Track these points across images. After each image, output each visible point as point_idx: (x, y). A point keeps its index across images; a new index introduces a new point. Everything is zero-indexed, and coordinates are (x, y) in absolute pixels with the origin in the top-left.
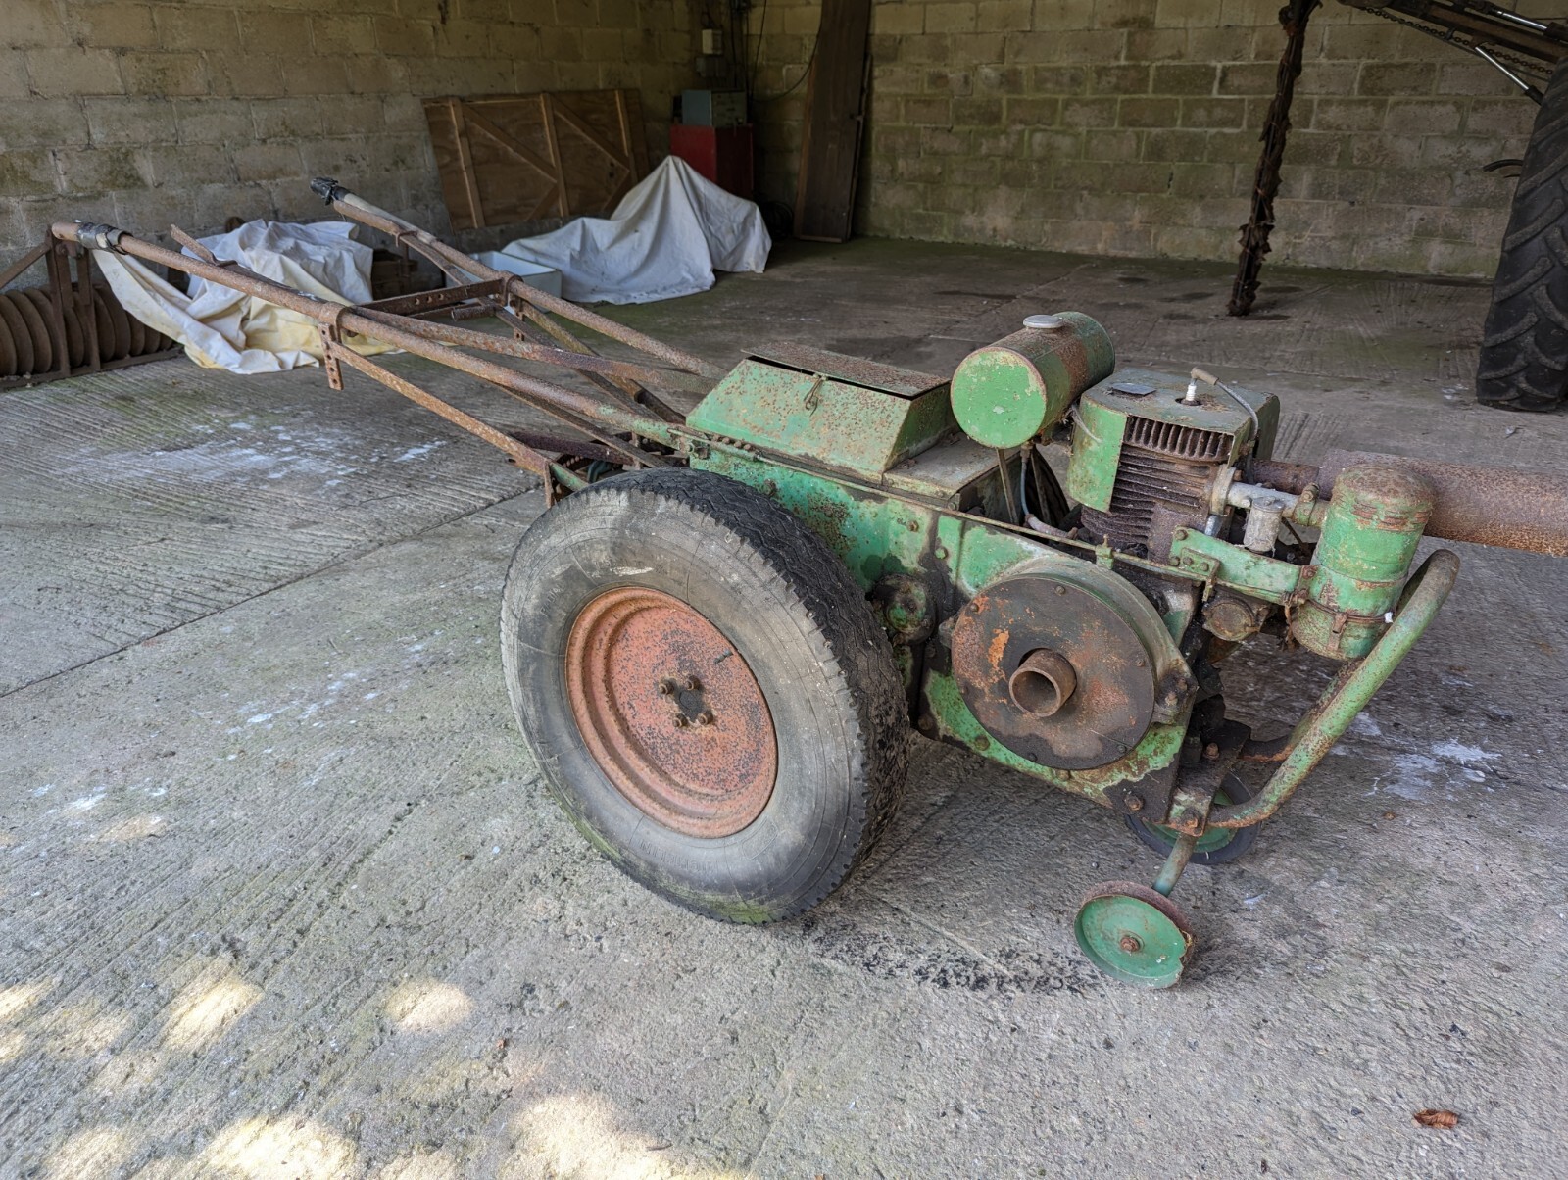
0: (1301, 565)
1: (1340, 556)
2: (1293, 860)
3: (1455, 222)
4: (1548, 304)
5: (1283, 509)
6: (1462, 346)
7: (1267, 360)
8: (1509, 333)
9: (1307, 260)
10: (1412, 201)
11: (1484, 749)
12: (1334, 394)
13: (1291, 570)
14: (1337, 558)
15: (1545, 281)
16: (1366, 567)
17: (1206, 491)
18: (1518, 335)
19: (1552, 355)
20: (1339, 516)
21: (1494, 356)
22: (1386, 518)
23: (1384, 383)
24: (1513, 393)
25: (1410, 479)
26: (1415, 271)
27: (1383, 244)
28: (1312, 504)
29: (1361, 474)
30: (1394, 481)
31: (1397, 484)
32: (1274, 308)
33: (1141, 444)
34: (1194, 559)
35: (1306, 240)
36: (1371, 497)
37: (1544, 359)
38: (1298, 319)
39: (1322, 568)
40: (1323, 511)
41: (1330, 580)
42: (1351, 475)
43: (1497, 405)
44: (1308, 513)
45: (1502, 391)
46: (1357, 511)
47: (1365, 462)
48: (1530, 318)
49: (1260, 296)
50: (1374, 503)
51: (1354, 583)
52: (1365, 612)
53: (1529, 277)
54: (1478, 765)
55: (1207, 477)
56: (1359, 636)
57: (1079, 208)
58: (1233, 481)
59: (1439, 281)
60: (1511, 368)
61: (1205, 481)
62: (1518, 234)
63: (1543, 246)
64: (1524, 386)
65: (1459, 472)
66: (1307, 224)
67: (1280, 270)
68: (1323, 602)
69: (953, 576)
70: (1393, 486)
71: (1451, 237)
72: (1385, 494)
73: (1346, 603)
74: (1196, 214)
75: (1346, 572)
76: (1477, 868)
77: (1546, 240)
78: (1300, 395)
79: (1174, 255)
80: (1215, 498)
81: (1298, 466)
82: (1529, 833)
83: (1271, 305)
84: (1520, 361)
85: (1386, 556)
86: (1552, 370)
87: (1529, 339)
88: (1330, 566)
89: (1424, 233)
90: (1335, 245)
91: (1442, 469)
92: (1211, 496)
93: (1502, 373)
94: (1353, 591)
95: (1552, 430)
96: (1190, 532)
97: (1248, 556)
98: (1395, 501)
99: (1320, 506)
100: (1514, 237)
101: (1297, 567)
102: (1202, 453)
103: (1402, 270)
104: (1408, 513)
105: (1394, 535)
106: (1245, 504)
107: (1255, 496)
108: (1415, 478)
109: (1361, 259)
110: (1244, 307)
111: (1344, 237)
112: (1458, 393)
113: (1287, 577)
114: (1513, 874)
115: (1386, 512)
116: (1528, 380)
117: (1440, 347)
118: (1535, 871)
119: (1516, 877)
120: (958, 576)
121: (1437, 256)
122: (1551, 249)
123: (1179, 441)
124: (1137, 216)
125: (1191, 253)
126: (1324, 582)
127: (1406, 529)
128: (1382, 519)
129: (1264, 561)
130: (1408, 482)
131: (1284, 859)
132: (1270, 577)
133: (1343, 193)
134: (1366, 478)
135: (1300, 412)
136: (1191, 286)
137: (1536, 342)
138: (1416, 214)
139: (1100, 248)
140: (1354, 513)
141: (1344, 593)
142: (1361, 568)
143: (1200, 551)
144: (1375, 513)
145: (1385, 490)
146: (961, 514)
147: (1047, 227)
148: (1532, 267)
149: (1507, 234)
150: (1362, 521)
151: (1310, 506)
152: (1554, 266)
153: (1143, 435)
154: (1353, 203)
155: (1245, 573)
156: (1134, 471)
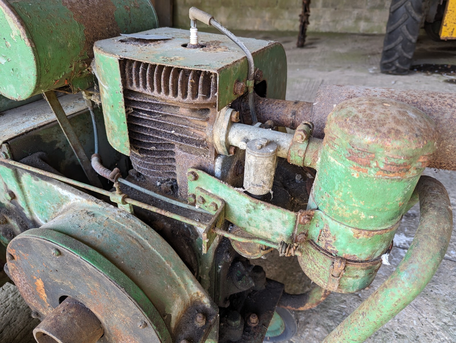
0: (296, 211)
1: (336, 203)
2: (318, 329)
3: (368, 14)
4: (407, 32)
5: (277, 150)
6: (373, 54)
7: (309, 61)
8: (393, 45)
9: (323, 30)
10: (355, 7)
11: (407, 235)
12: (332, 72)
13: (288, 216)
14: (333, 204)
15: (406, 23)
16: (363, 216)
17: (208, 133)
18: (396, 45)
19: (408, 52)
20: (332, 160)
21: (387, 54)
22: (386, 165)
23: (349, 68)
24: (394, 68)
25: (412, 115)
26: (356, 32)
27: (346, 23)
28: (305, 144)
29: (355, 111)
30: (394, 118)
31: (397, 122)
32: (312, 45)
33: (141, 89)
34: (205, 198)
35: (322, 22)
36: (368, 139)
37: (405, 54)
38: (319, 48)
39: (319, 212)
40: (316, 152)
41: (327, 226)
42: (344, 112)
43: (387, 73)
44: (302, 154)
45: (390, 68)
46: (352, 157)
47: (355, 96)
48: (400, 38)
49: (307, 41)
50: (373, 147)
51: (351, 232)
52: (363, 257)
53: (400, 21)
54: (405, 246)
55: (207, 120)
56: (357, 277)
57: (248, 13)
58: (231, 123)
59: (364, 35)
60: (394, 58)
61: (206, 124)
62: (396, 5)
63: (405, 9)
64: (398, 65)
65: (449, 101)
66: (321, 17)
67: (314, 33)
68: (322, 244)
69: (26, 212)
70: (393, 125)
71: (367, 20)
72: (386, 136)
73: (344, 249)
74: (286, 14)
75: (342, 220)
76: (415, 322)
77: (405, 7)
78: (320, 73)
79: (280, 29)
80: (216, 140)
81: (296, 103)
82: (436, 291)
83: (311, 44)
84: (397, 55)
85: (385, 205)
86: (408, 59)
87: (400, 47)
88: (327, 212)
89: (359, 19)
90: (331, 24)
91: (431, 100)
92: (213, 139)
93: (390, 60)
94: (350, 239)
95: (408, 81)
96: (200, 173)
97: (247, 200)
98: (397, 144)
99: (313, 146)
100: (394, 6)
101: (293, 214)
102: (195, 95)
103: (352, 32)
104: (412, 158)
105: (395, 183)
106: (242, 146)
107: (251, 138)
108: (415, 112)
109: (339, 28)
110: (302, 45)
111: (333, 21)
112: (374, 70)
113: (284, 223)
114: (434, 324)
115: (387, 158)
116: (400, 63)
117: (365, 55)
118: (445, 320)
119: (435, 326)
120: (31, 213)
121: (363, 26)
122: (407, 10)
123: (170, 84)
124: (267, 15)
125: (285, 28)
126: (321, 226)
127: (408, 175)
128: (382, 166)
129: (262, 206)
130: (410, 119)
131: (314, 329)
132: (269, 221)
133: (333, 5)
134: (361, 115)
135: (320, 79)
136: (285, 39)
137: (403, 48)
138: (356, 12)
139: (256, 28)
140: (350, 158)
141: (342, 241)
142: (358, 217)
143: (210, 191)
144: (373, 159)
145: (384, 130)
146: (12, 163)
147: (238, 21)
148: (401, 18)
149: (392, 5)
150: (358, 169)
151: (303, 146)
152: (408, 17)
153: (141, 79)
154: (336, 9)
155: (247, 216)
156: (145, 116)
